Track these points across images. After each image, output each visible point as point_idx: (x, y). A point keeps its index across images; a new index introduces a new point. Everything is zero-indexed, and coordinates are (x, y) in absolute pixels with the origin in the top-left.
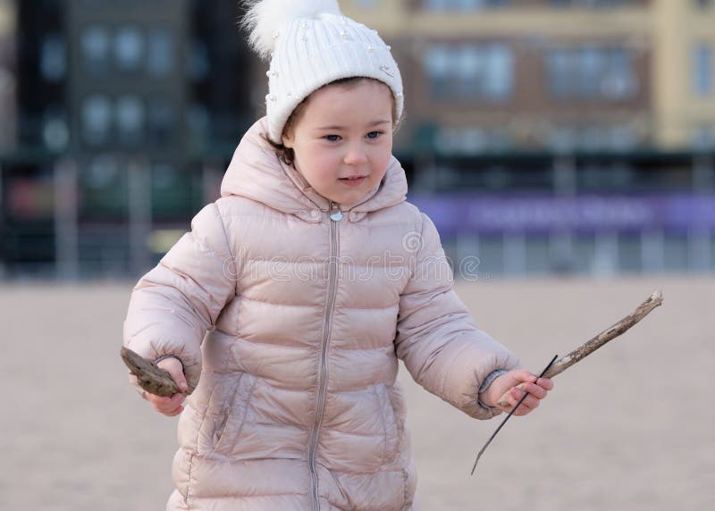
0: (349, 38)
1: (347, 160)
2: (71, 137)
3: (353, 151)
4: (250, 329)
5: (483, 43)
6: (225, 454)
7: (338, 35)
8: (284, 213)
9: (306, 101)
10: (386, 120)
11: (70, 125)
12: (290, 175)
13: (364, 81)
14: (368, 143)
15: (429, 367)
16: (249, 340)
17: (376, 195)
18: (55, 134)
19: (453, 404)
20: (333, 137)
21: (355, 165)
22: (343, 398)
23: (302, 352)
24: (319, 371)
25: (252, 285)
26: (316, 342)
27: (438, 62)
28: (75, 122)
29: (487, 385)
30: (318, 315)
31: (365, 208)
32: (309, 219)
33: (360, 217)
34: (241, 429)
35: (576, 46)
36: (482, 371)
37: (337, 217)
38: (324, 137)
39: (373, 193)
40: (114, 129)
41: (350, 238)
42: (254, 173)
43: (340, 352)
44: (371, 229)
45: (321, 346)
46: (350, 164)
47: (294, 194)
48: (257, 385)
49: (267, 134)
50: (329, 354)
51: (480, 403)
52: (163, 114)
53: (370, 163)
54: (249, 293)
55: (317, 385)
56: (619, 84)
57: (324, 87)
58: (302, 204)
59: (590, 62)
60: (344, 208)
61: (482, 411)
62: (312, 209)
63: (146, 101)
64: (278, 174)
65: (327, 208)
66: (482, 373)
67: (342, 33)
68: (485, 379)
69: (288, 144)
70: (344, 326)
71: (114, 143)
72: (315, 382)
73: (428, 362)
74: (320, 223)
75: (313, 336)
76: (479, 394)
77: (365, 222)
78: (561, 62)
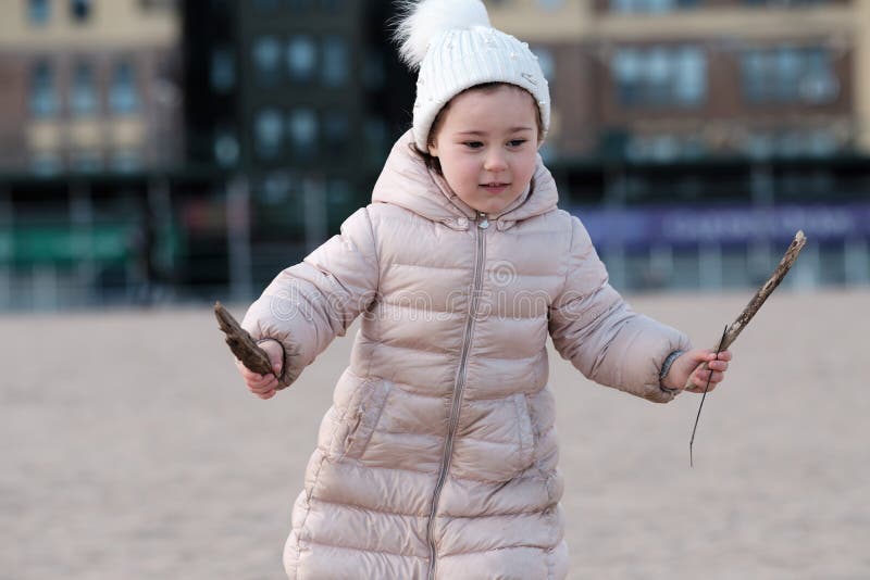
0: (493, 45)
1: (487, 167)
2: (242, 152)
3: (492, 158)
4: (393, 333)
5: (674, 45)
6: (356, 458)
7: (482, 44)
8: (432, 221)
9: (447, 106)
10: (528, 126)
11: (240, 140)
12: (439, 184)
13: (504, 87)
14: (509, 150)
15: (601, 362)
16: (390, 345)
17: (524, 203)
18: (226, 150)
19: (635, 394)
20: (475, 144)
21: (494, 171)
22: (480, 407)
23: (442, 358)
24: (456, 379)
25: (394, 290)
26: (456, 348)
27: (627, 67)
28: (247, 136)
29: (666, 370)
30: (460, 321)
31: (513, 216)
32: (456, 227)
33: (509, 225)
34: (370, 437)
35: (772, 48)
36: (660, 358)
37: (484, 224)
38: (464, 143)
39: (521, 202)
40: (287, 141)
41: (497, 245)
42: (405, 182)
43: (482, 360)
44: (519, 236)
45: (461, 353)
46: (490, 170)
47: (440, 201)
48: (392, 392)
49: (415, 144)
50: (469, 361)
51: (663, 388)
52: (338, 126)
53: (510, 168)
54: (390, 298)
55: (453, 391)
56: (819, 86)
57: (464, 92)
58: (449, 211)
59: (787, 64)
60: (492, 217)
61: (665, 395)
62: (459, 217)
63: (321, 115)
64: (426, 182)
65: (474, 216)
66: (659, 360)
67: (486, 41)
68: (664, 365)
69: (434, 153)
70: (488, 333)
71: (288, 157)
72: (451, 389)
73: (600, 358)
74: (467, 230)
75: (453, 342)
76: (660, 380)
77: (514, 231)
78: (757, 64)
